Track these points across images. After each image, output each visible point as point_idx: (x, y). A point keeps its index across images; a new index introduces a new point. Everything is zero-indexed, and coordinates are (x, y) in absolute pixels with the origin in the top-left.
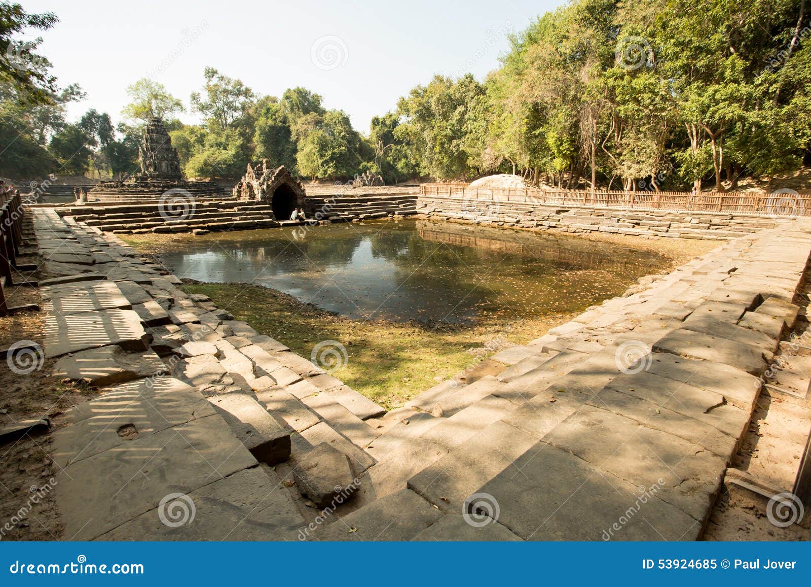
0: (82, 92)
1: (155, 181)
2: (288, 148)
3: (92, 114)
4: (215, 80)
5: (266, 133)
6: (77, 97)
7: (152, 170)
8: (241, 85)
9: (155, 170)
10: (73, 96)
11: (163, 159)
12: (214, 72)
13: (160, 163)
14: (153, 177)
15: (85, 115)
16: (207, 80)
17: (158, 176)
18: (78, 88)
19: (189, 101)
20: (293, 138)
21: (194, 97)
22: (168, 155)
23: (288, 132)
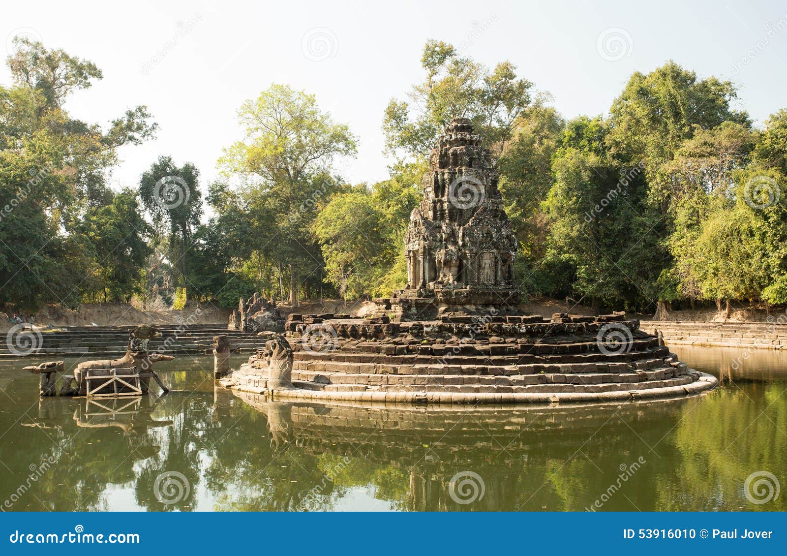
0: (149, 122)
1: (460, 315)
2: (643, 225)
3: (162, 169)
4: (443, 73)
5: (582, 187)
6: (137, 135)
7: (449, 277)
8: (512, 77)
9: (458, 279)
10: (130, 134)
11: (488, 242)
12: (447, 52)
13: (477, 256)
14: (451, 302)
15: (149, 169)
16: (428, 71)
17: (470, 298)
18: (143, 115)
19: (381, 123)
20: (653, 197)
21: (395, 115)
22: (499, 230)
23: (639, 182)
